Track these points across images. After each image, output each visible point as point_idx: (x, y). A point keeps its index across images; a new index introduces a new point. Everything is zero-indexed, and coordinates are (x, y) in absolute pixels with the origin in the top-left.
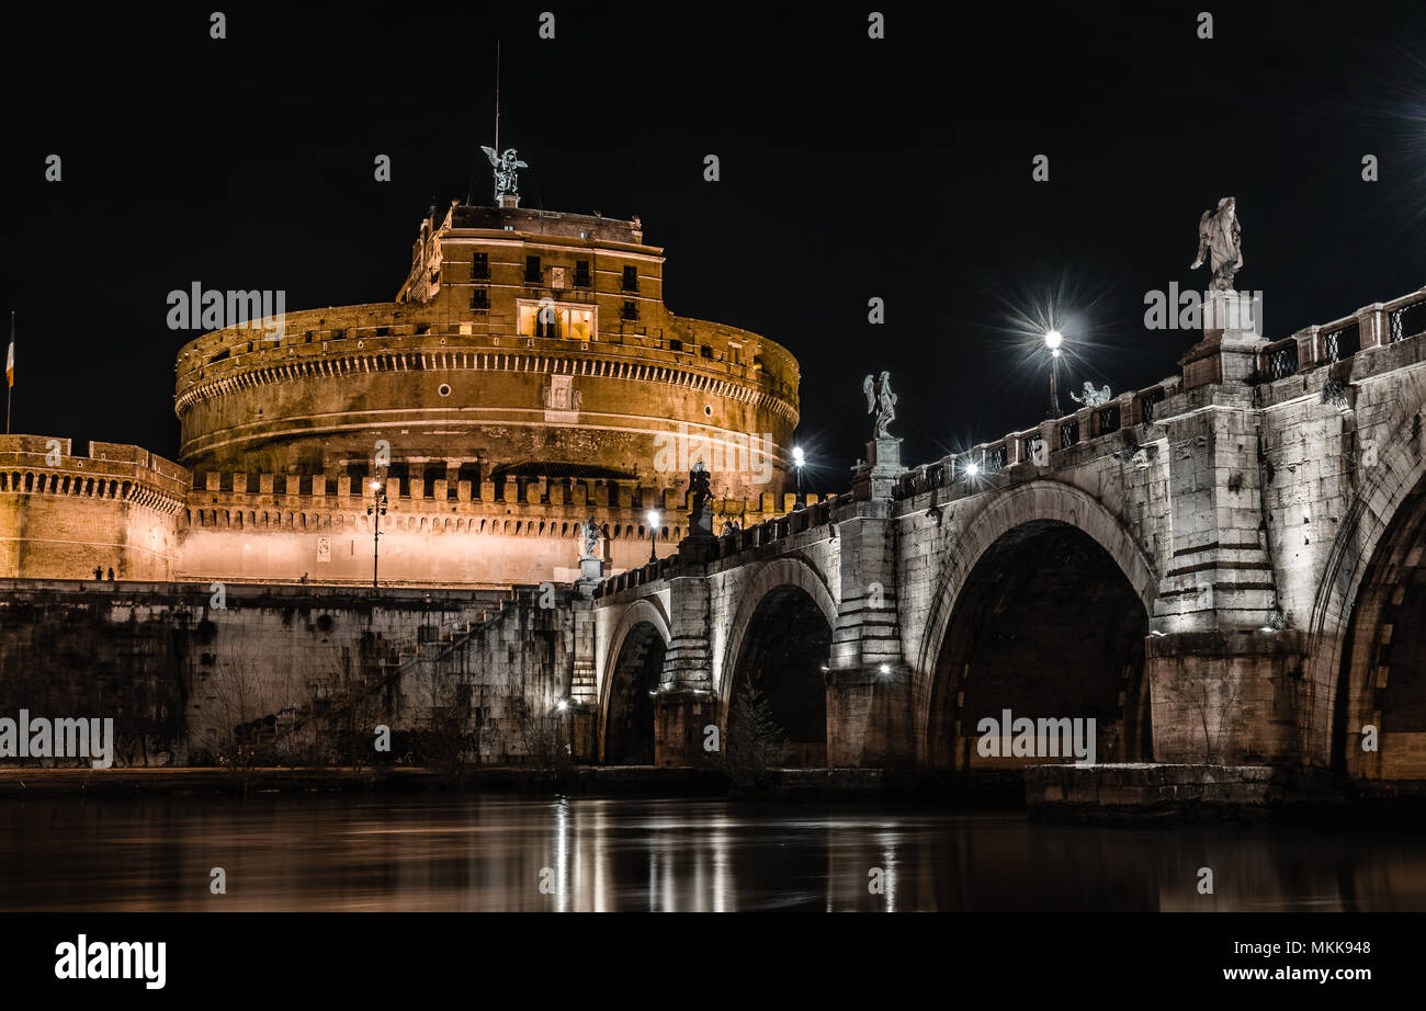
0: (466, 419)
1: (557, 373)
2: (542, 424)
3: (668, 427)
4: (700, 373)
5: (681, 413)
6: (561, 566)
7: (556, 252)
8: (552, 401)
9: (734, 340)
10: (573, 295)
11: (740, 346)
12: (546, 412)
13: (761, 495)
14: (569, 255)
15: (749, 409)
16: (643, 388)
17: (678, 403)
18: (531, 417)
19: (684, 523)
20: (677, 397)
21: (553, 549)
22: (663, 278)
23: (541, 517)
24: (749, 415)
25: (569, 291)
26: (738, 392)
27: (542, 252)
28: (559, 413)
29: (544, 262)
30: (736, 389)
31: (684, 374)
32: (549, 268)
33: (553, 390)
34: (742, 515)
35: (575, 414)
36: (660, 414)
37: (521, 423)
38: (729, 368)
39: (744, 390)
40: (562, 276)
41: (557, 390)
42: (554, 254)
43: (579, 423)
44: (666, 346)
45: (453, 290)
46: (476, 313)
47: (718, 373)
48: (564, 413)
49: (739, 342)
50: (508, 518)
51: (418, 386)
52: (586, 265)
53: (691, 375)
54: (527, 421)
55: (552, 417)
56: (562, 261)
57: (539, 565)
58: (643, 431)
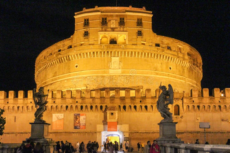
0: (83, 75)
1: (114, 57)
2: (108, 74)
3: (155, 74)
4: (167, 55)
5: (160, 69)
6: (99, 124)
7: (112, 15)
8: (112, 66)
9: (179, 44)
10: (119, 29)
11: (182, 47)
12: (110, 70)
13: (191, 90)
14: (117, 16)
15: (186, 69)
16: (145, 60)
17: (159, 65)
18: (104, 72)
19: (155, 104)
20: (158, 63)
21: (96, 117)
22: (152, 22)
23: (91, 103)
24: (186, 71)
25: (117, 28)
26: (181, 62)
27: (107, 16)
28: (114, 70)
29: (108, 19)
30: (181, 61)
31: (160, 55)
32: (110, 21)
33: (112, 63)
34: (182, 99)
35: (120, 70)
36: (152, 69)
37: (101, 75)
38: (178, 54)
39: (184, 62)
40: (114, 23)
41: (113, 63)
42: (112, 16)
43: (122, 73)
44: (154, 45)
45: (78, 32)
46: (85, 38)
47: (174, 55)
48: (116, 70)
49: (182, 46)
50: (77, 104)
51: (69, 66)
52: (123, 19)
53: (163, 56)
54: (103, 74)
55: (112, 72)
56: (115, 18)
57: (91, 124)
58: (145, 75)
